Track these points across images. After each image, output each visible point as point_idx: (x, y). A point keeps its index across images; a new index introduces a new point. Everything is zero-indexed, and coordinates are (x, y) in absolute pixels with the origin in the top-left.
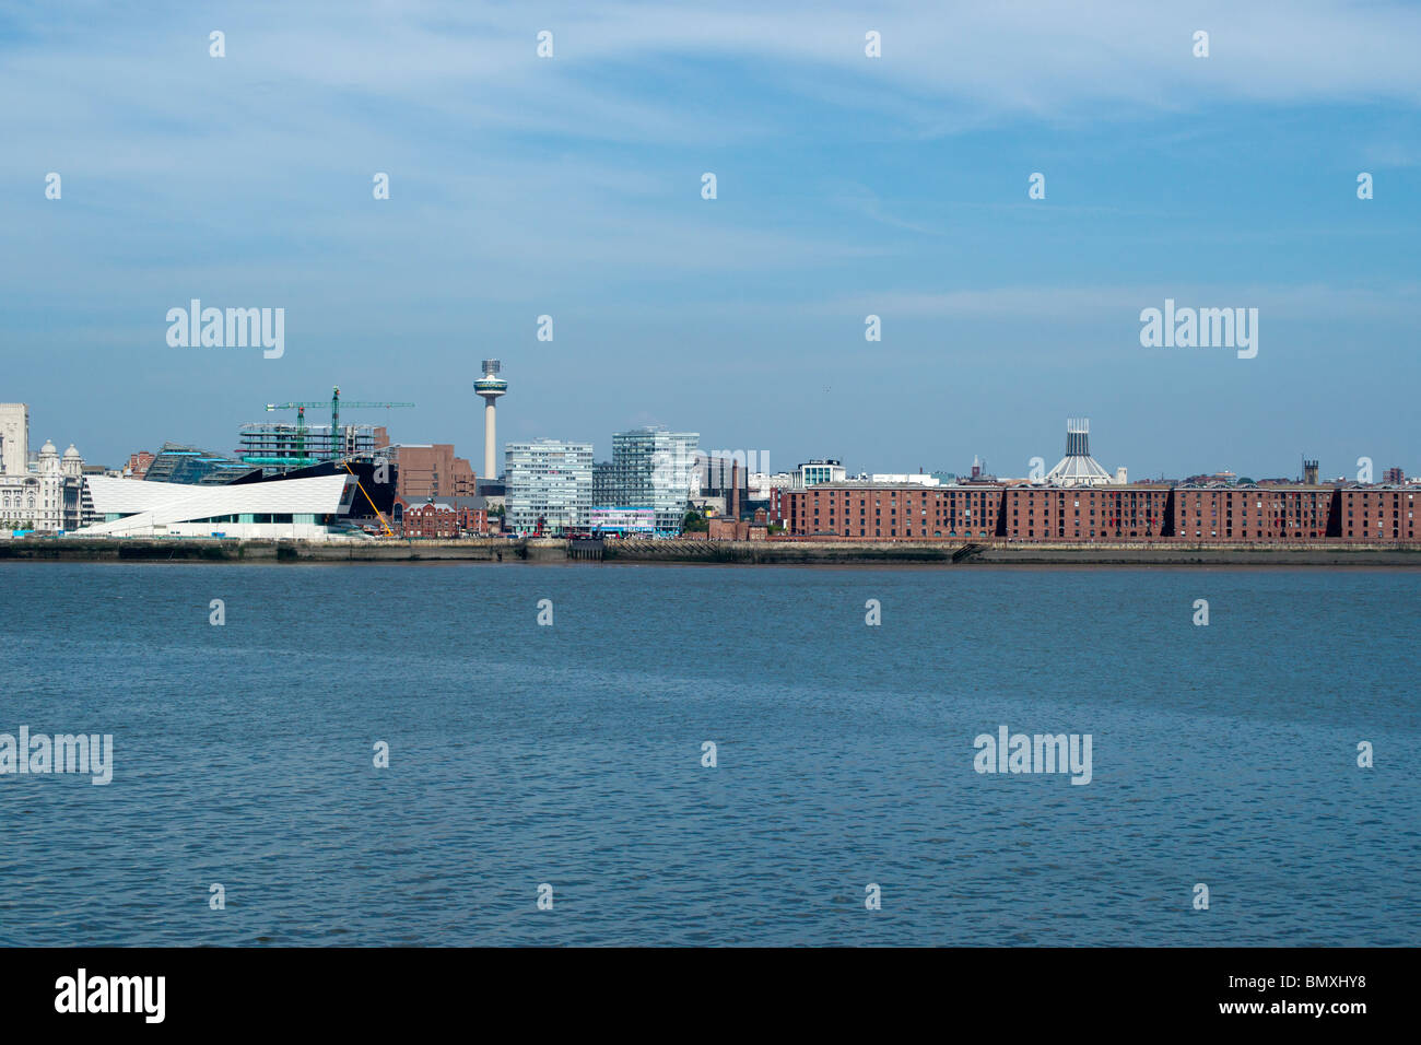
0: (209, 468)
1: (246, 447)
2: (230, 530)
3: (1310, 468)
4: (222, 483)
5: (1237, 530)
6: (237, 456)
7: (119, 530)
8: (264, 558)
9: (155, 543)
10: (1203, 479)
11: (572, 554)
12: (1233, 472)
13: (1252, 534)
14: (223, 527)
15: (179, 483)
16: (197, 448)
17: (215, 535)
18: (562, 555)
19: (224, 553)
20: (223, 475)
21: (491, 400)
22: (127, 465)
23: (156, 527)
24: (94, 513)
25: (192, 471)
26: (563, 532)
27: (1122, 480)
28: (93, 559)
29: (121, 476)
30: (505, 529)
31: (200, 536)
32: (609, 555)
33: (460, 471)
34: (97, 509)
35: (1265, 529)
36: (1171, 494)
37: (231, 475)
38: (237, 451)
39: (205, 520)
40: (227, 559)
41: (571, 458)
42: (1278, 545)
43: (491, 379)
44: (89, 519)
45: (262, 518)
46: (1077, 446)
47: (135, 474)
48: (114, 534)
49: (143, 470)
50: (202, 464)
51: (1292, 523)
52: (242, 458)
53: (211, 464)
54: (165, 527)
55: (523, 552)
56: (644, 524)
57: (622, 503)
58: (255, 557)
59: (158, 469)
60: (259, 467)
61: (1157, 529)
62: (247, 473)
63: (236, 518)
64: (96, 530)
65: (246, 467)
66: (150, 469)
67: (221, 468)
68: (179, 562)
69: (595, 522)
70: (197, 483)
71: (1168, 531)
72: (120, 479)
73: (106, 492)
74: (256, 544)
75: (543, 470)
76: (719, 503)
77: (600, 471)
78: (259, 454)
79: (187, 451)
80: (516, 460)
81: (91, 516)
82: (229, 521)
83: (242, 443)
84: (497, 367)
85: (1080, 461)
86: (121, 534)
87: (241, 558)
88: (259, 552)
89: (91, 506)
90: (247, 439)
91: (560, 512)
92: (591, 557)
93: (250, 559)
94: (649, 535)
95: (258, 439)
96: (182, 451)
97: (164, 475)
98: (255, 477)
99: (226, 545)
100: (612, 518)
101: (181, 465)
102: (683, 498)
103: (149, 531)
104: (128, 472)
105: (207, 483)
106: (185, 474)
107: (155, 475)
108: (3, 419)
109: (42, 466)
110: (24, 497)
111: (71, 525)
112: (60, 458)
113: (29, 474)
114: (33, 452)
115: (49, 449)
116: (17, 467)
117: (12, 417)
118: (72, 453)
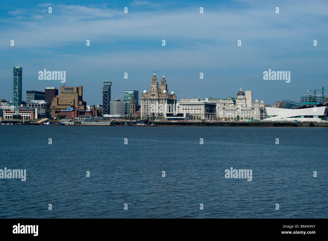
0: (293, 105)
1: (302, 100)
2: (299, 119)
4: (297, 108)
6: (300, 102)
7: (273, 119)
8: (307, 126)
9: (281, 123)
14: (297, 119)
15: (287, 108)
16: (291, 100)
17: (295, 120)
19: (297, 125)
20: (297, 107)
22: (275, 105)
23: (281, 119)
24: (267, 115)
25: (290, 106)
28: (268, 126)
29: (273, 107)
31: (291, 121)
34: (268, 115)
37: (299, 107)
38: (300, 101)
39: (293, 117)
40: (298, 126)
44: (266, 117)
45: (306, 117)
47: (277, 107)
48: (272, 120)
49: (278, 106)
50: (292, 104)
52: (301, 103)
53: (294, 104)
54: (284, 119)
58: (304, 126)
59: (282, 105)
60: (305, 105)
62: (302, 106)
63: (300, 117)
64: (268, 119)
65: (302, 105)
66: (280, 105)
67: (296, 105)
68: (287, 127)
70: (291, 109)
72: (273, 108)
73: (270, 111)
74: (305, 122)
78: (305, 102)
79: (289, 101)
81: (267, 116)
82: (298, 117)
83: (301, 99)
86: (273, 120)
87: (301, 126)
88: (305, 124)
89: (267, 114)
90: (302, 98)
93: (303, 126)
95: (305, 98)
96: (287, 101)
97: (283, 107)
98: (304, 107)
99: (297, 123)
101: (287, 104)
103: (280, 120)
104: (275, 106)
105: (293, 108)
106: (288, 106)
107: (281, 107)
108: (246, 94)
109: (255, 105)
110: (251, 112)
111: (262, 118)
112: (259, 103)
113: (252, 107)
114: (253, 102)
115: (257, 101)
116: (249, 105)
117: (248, 94)
118: (262, 102)
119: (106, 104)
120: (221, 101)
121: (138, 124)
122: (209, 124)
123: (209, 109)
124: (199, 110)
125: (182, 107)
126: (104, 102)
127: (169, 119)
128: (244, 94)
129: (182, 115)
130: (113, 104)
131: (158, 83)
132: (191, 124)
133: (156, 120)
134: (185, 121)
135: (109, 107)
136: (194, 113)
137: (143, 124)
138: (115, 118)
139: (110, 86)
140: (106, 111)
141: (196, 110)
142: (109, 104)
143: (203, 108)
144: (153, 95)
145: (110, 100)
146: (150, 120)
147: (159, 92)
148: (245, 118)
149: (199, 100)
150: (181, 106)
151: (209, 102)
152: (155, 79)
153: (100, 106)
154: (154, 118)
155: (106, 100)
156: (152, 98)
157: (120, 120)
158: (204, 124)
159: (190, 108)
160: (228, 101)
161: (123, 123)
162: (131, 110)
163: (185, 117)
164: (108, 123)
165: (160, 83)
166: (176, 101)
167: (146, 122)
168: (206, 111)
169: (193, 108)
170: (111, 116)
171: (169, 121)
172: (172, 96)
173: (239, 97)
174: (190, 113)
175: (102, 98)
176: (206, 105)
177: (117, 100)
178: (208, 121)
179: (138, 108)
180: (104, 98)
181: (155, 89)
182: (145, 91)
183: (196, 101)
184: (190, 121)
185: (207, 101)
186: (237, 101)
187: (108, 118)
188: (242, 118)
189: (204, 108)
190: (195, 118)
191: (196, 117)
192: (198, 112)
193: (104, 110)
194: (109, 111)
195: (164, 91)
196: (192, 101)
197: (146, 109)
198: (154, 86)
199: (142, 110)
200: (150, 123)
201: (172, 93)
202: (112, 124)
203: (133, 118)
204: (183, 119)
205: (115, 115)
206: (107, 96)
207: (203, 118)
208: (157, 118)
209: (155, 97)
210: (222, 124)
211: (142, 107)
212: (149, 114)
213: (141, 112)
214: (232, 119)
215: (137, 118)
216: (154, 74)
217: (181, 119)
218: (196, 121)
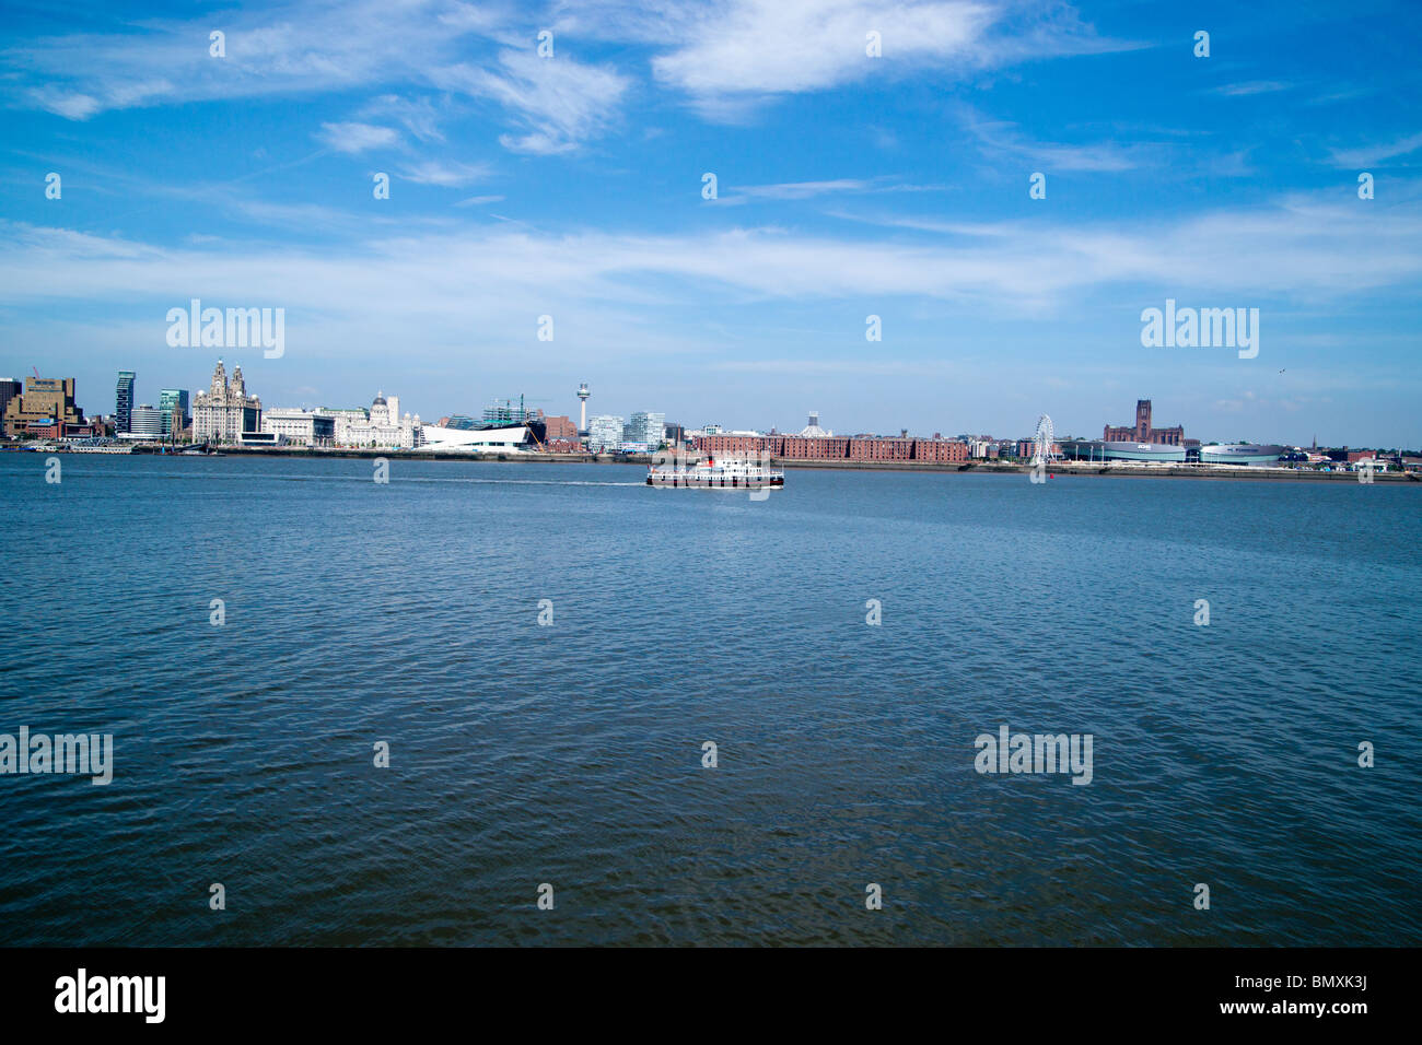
0: (471, 424)
1: (486, 416)
2: (480, 449)
3: (904, 432)
4: (477, 430)
5: (874, 455)
6: (483, 419)
7: (435, 447)
8: (492, 460)
9: (449, 453)
10: (862, 436)
11: (615, 460)
12: (874, 433)
13: (880, 457)
14: (476, 447)
15: (460, 429)
16: (467, 416)
17: (473, 450)
18: (609, 460)
19: (477, 457)
20: (477, 427)
21: (584, 399)
22: (439, 422)
23: (450, 447)
24: (425, 441)
25: (465, 425)
26: (611, 451)
27: (830, 435)
28: (424, 459)
29: (437, 426)
30: (588, 450)
31: (467, 451)
32: (629, 461)
33: (571, 426)
34: (427, 439)
35: (886, 455)
36: (849, 441)
37: (480, 427)
38: (482, 417)
39: (470, 444)
40: (478, 460)
41: (615, 422)
42: (890, 462)
43: (584, 391)
44: (423, 444)
45: (493, 444)
46: (813, 422)
47: (442, 425)
48: (433, 449)
49: (445, 424)
50: (469, 422)
51: (896, 454)
52: (485, 421)
53: (472, 422)
54: (453, 447)
55: (595, 459)
56: (642, 448)
57: (635, 440)
58: (490, 459)
60: (492, 424)
61: (843, 455)
62: (487, 426)
63: (482, 444)
64: (426, 448)
65: (487, 423)
66: (448, 424)
67: (476, 424)
68: (459, 461)
69: (624, 448)
70: (466, 430)
71: (848, 455)
72: (436, 428)
73: (430, 433)
74: (490, 454)
75: (603, 427)
76: (672, 441)
77: (626, 428)
78: (491, 419)
79: (463, 417)
80: (594, 423)
82: (479, 445)
83: (485, 414)
84: (586, 386)
85: (814, 427)
86: (436, 449)
87: (484, 460)
88: (490, 457)
89: (424, 438)
90: (486, 412)
91: (610, 443)
92: (621, 461)
93: (488, 460)
94: (645, 453)
95: (491, 413)
97: (454, 426)
98: (490, 428)
99: (478, 454)
100: (630, 446)
101: (460, 422)
102: (658, 439)
103: (447, 448)
105: (470, 430)
106: (462, 426)
107: (450, 426)
108: (389, 403)
109: (405, 422)
110: (397, 434)
111: (416, 445)
112: (412, 419)
113: (399, 425)
114: (401, 417)
115: (407, 415)
116: (395, 423)
117: (392, 402)
118: (417, 417)
119: (124, 413)
120: (344, 413)
121: (188, 452)
122: (320, 454)
123: (321, 427)
124: (303, 429)
125: (271, 423)
126: (119, 411)
127: (246, 444)
128: (384, 403)
129: (271, 437)
130: (138, 413)
131: (226, 378)
132: (288, 453)
133: (222, 446)
134: (276, 448)
135: (130, 420)
136: (292, 433)
137: (197, 452)
138: (142, 440)
139: (132, 380)
140: (124, 428)
141: (298, 429)
142: (130, 413)
143: (310, 425)
144: (218, 399)
145: (131, 406)
146: (211, 445)
147: (229, 396)
148: (387, 445)
149: (304, 411)
150: (269, 421)
151: (322, 415)
152: (220, 371)
153: (112, 416)
154: (219, 442)
155: (125, 406)
156: (215, 404)
157: (154, 444)
158: (312, 453)
159: (287, 425)
160: (356, 415)
161: (158, 450)
162: (174, 426)
163: (276, 440)
164: (128, 450)
165: (231, 378)
166: (260, 411)
167: (203, 448)
168: (317, 430)
169: (293, 425)
170: (132, 436)
171: (248, 448)
172: (253, 402)
173: (376, 407)
174: (287, 433)
175: (116, 402)
176: (317, 420)
177: (146, 408)
178: (320, 448)
179: (187, 422)
180: (120, 403)
181: (222, 389)
182: (201, 393)
183: (298, 413)
184: (286, 448)
185: (318, 413)
186: (372, 414)
187: (127, 440)
188: (381, 445)
189: (312, 426)
190: (295, 444)
191: (298, 442)
192: (301, 432)
193: (119, 425)
194: (129, 428)
195: (239, 394)
196: (290, 413)
197: (203, 424)
198: (220, 384)
199: (195, 427)
200: (211, 450)
201: (254, 397)
202: (136, 451)
203: (177, 441)
204: (274, 444)
205: (141, 434)
206: (125, 399)
207: (310, 442)
208: (225, 442)
209: (221, 404)
210: (344, 455)
211: (194, 420)
212: (210, 434)
213: (194, 429)
214: (363, 445)
215: (185, 441)
216: (220, 362)
217: (269, 444)
218: (297, 448)
